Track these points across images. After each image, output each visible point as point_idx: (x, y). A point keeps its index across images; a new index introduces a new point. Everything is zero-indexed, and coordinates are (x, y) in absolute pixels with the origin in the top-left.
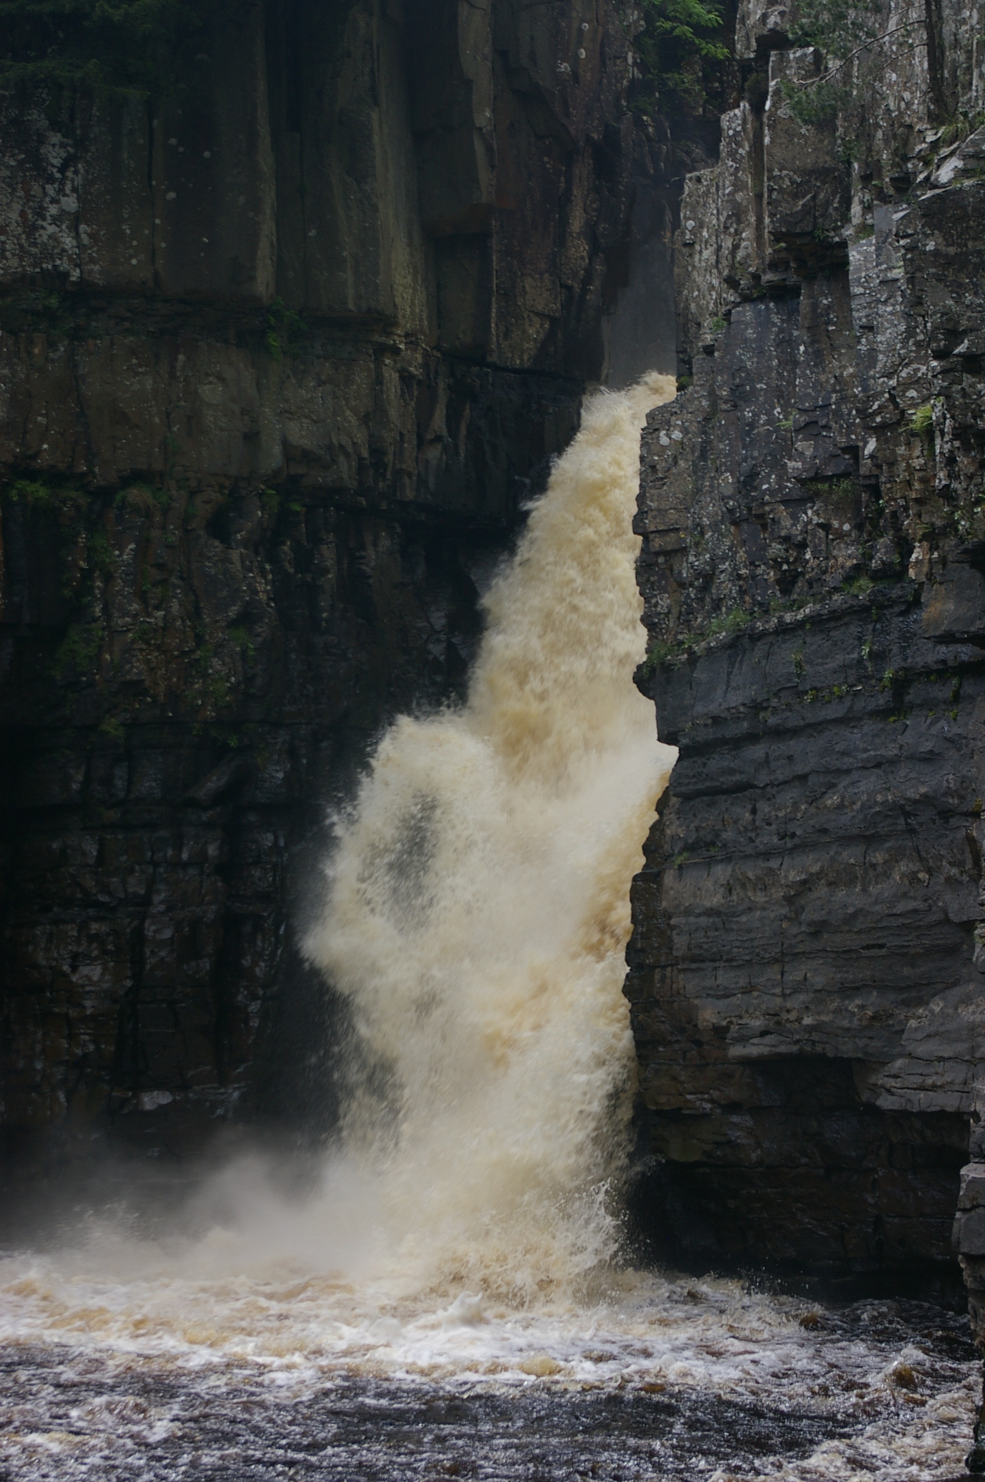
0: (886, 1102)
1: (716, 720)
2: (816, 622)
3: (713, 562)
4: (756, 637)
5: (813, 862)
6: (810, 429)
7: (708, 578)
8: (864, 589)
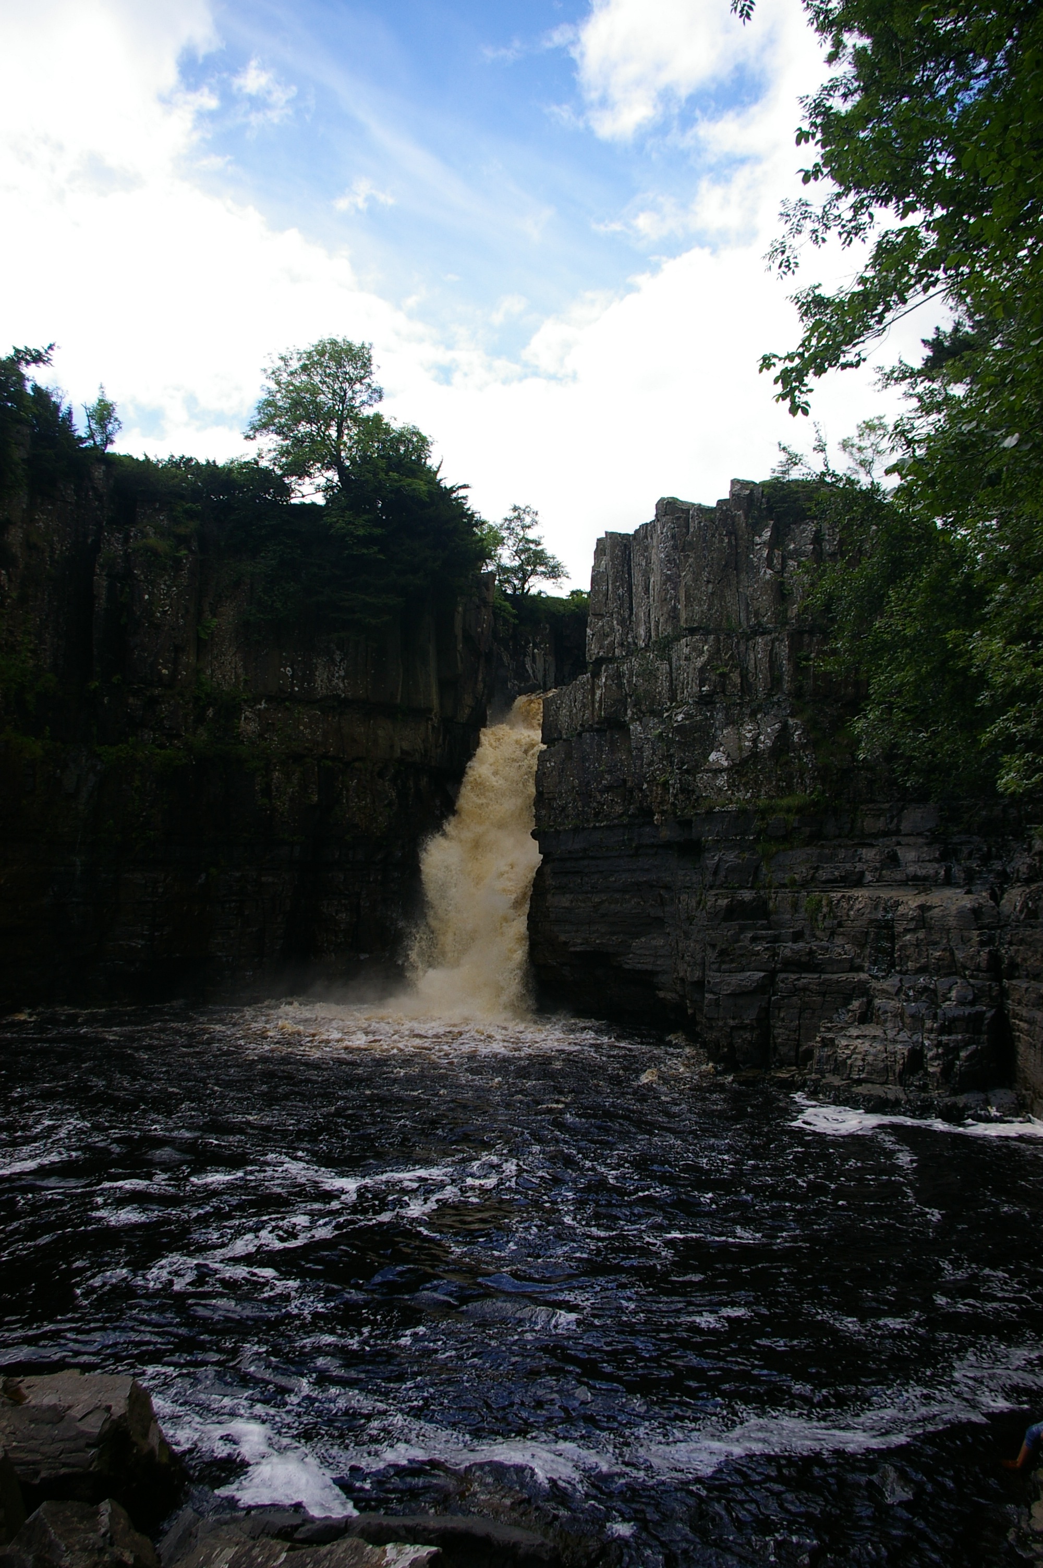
0: (626, 966)
1: (570, 852)
2: (607, 827)
3: (567, 804)
4: (584, 829)
5: (604, 897)
6: (609, 772)
7: (564, 809)
8: (626, 820)
